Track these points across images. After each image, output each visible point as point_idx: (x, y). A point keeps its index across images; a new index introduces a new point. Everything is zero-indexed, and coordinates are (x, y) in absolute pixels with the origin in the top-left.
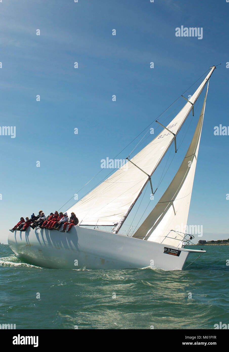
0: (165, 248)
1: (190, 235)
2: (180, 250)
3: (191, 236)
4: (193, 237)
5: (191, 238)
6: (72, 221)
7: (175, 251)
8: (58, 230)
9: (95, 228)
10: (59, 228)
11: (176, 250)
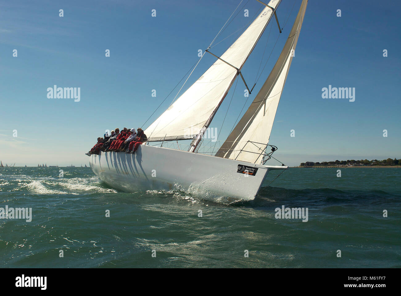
0: (239, 165)
1: (271, 146)
2: (257, 167)
3: (273, 147)
4: (276, 149)
5: (273, 150)
6: (139, 139)
7: (250, 169)
8: (124, 151)
9: (162, 146)
10: (126, 149)
11: (252, 167)
